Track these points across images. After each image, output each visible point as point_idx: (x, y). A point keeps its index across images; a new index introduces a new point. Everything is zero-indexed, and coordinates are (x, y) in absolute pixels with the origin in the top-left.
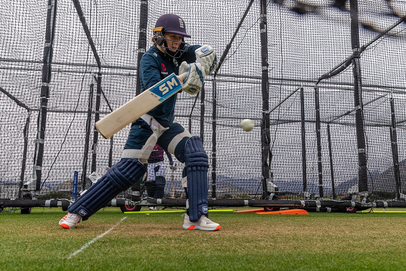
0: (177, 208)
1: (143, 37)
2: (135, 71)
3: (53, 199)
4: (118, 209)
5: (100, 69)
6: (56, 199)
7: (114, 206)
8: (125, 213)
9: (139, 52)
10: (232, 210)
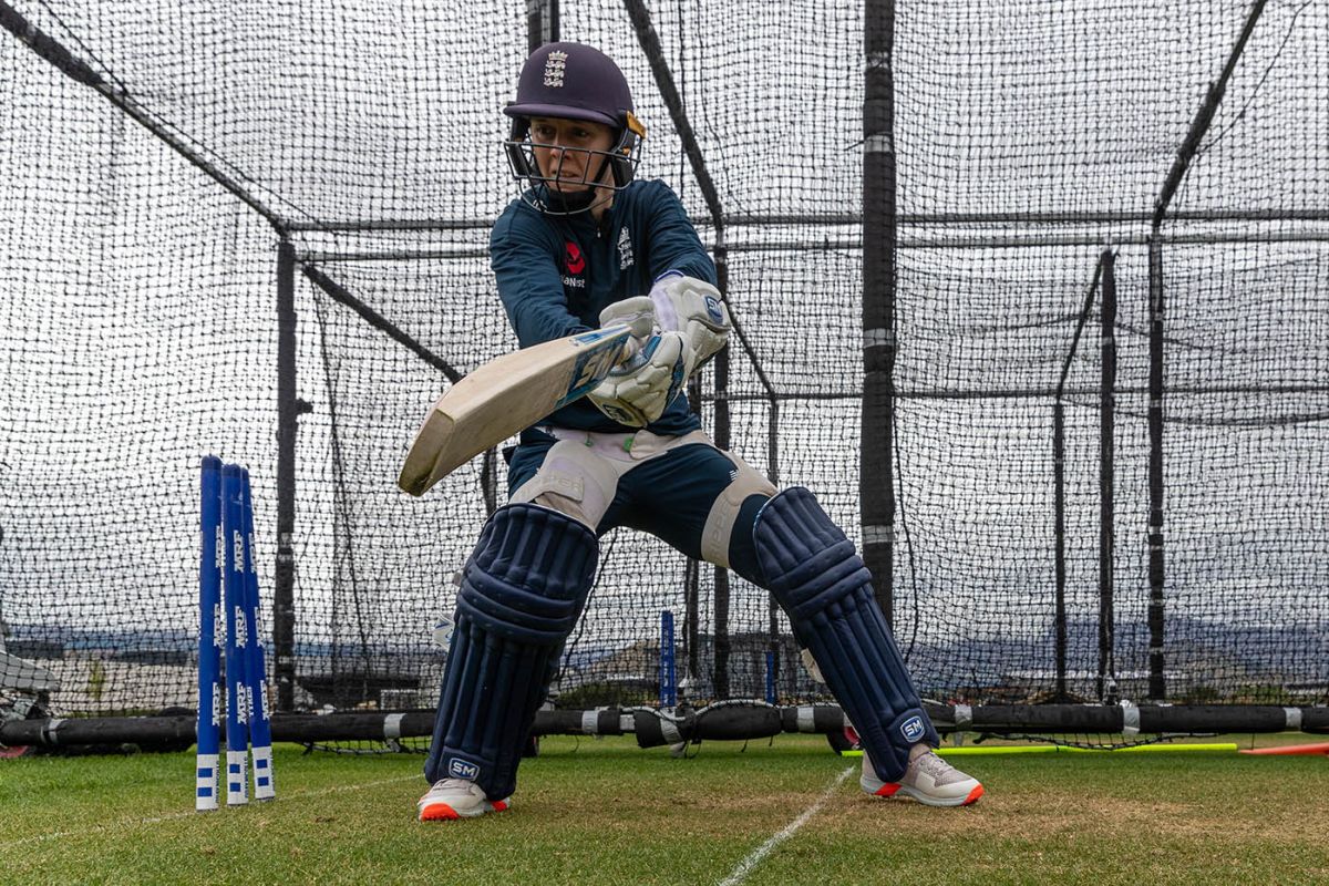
0: (1030, 739)
1: (880, 90)
2: (857, 228)
3: (605, 709)
4: (822, 743)
5: (720, 229)
6: (613, 708)
7: (806, 731)
8: (845, 753)
9: (868, 150)
10: (1233, 746)
